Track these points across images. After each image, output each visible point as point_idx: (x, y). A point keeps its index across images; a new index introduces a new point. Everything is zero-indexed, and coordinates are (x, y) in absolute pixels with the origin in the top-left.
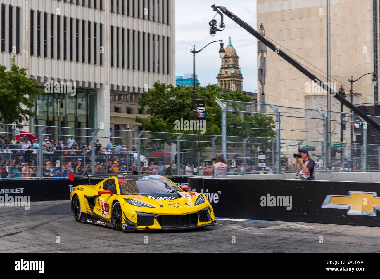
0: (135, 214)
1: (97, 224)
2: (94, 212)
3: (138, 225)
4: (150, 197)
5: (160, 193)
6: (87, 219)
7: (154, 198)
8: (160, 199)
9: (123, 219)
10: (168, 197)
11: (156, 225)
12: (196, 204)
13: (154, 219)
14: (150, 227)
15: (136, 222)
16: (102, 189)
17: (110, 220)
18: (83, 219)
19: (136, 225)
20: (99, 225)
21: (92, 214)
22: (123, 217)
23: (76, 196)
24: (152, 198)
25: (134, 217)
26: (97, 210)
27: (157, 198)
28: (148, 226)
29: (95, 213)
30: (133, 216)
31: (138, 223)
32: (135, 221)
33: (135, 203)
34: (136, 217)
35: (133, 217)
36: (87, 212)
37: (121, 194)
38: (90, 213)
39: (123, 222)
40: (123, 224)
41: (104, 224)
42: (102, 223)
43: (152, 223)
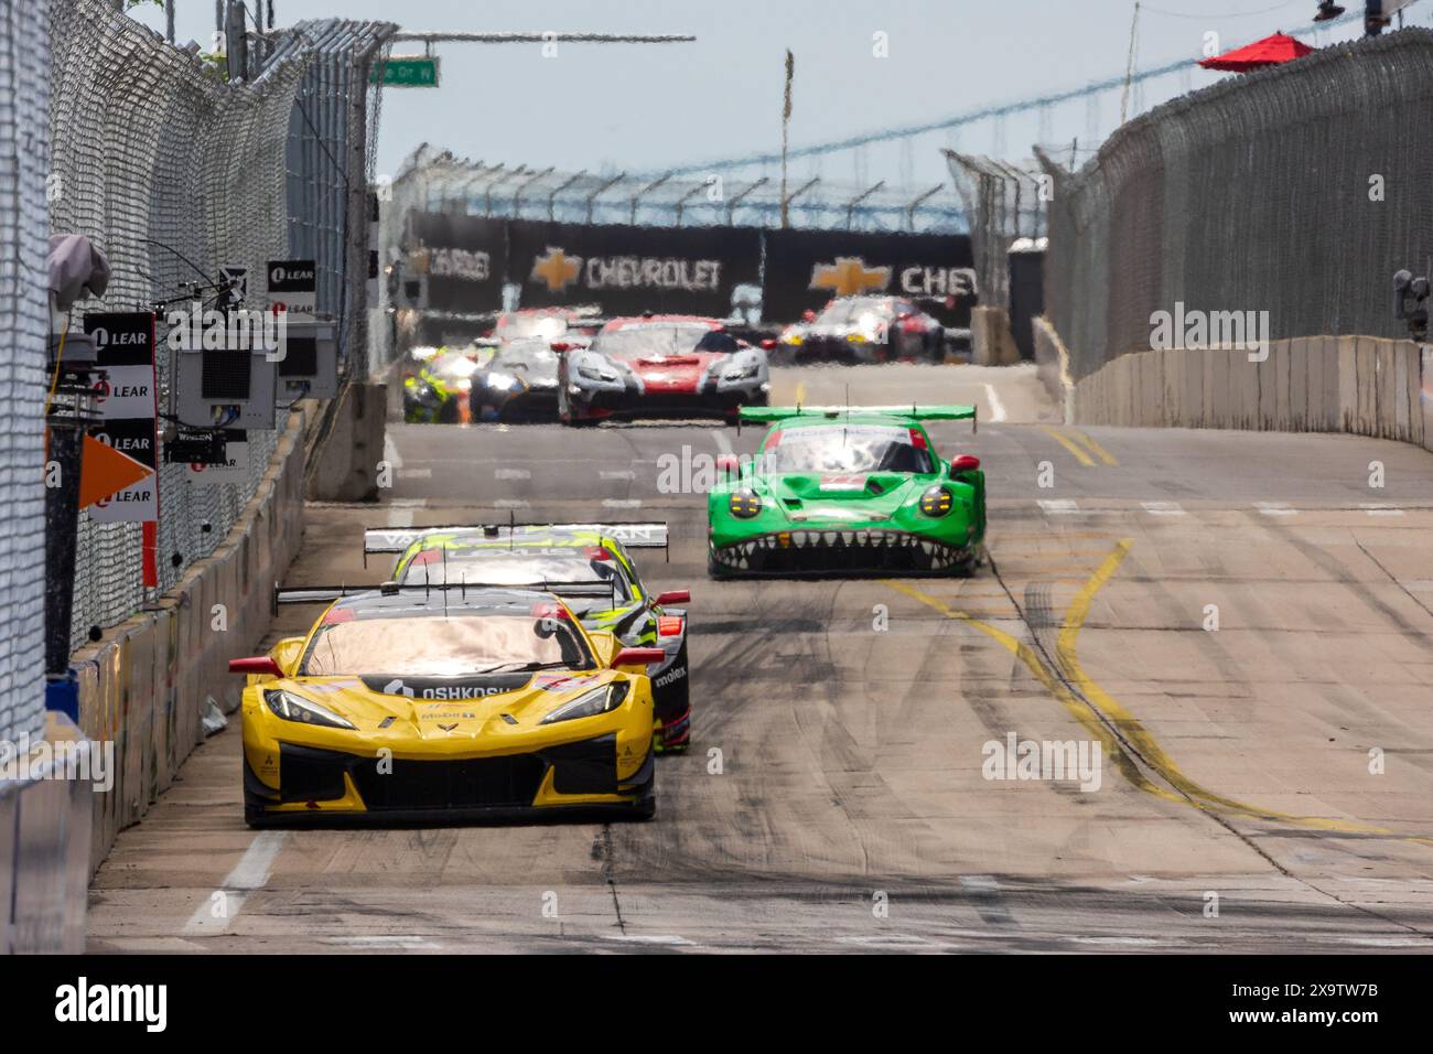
3: (285, 800)
11: (351, 802)
13: (346, 775)
14: (324, 805)
15: (278, 787)
19: (278, 798)
25: (272, 762)
31: (285, 792)
32: (273, 780)
34: (277, 762)
37: (298, 673)
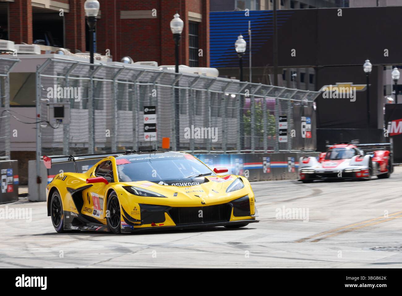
4: (161, 183)
6: (71, 225)
7: (166, 185)
8: (176, 186)
9: (121, 216)
12: (229, 191)
16: (94, 176)
17: (105, 222)
22: (122, 213)
24: (163, 185)
27: (172, 185)
28: (156, 224)
30: (135, 209)
33: (138, 191)
35: (135, 211)
38: (77, 214)
39: (122, 219)
40: (122, 223)
41: (96, 229)
43: (163, 220)
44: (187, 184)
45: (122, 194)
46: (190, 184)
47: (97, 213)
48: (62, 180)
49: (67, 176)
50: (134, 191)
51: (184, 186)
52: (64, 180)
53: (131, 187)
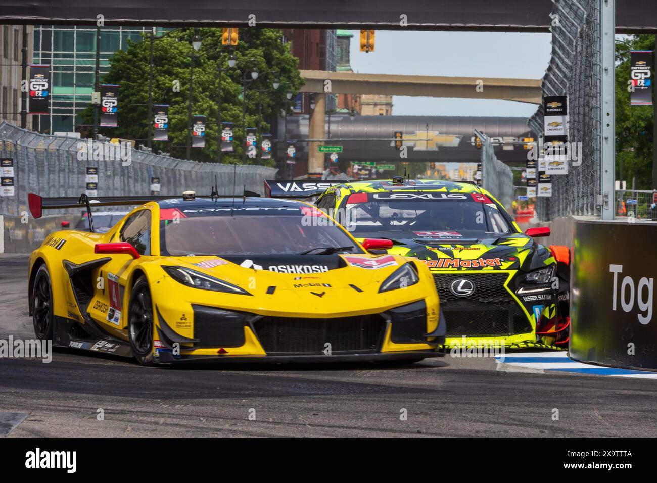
0: (190, 311)
1: (96, 349)
2: (89, 314)
3: (197, 345)
4: (248, 263)
5: (283, 253)
6: (71, 338)
7: (258, 268)
8: (279, 271)
9: (155, 328)
10: (305, 267)
11: (252, 347)
12: (385, 288)
13: (247, 328)
14: (232, 351)
15: (192, 337)
16: (117, 241)
18: (59, 339)
19: (192, 345)
20: (101, 355)
21: (82, 320)
22: (156, 322)
23: (42, 268)
24: (252, 267)
25: (186, 319)
26: (99, 306)
27: (271, 268)
28: (226, 349)
29: (92, 316)
30: (184, 318)
31: (198, 340)
32: (188, 332)
33: (193, 278)
34: (190, 320)
35: (184, 321)
36: (71, 314)
37: (161, 255)
38: (77, 317)
39: (156, 336)
40: (156, 343)
41: (112, 350)
42: (110, 345)
43: (240, 342)
44: (303, 270)
45: (158, 282)
46: (308, 268)
47: (115, 316)
48: (56, 248)
49: (65, 241)
50: (184, 276)
51: (294, 272)
52: (59, 249)
53: (179, 267)
